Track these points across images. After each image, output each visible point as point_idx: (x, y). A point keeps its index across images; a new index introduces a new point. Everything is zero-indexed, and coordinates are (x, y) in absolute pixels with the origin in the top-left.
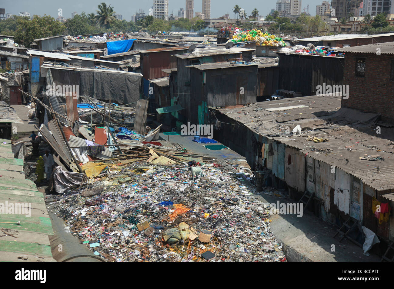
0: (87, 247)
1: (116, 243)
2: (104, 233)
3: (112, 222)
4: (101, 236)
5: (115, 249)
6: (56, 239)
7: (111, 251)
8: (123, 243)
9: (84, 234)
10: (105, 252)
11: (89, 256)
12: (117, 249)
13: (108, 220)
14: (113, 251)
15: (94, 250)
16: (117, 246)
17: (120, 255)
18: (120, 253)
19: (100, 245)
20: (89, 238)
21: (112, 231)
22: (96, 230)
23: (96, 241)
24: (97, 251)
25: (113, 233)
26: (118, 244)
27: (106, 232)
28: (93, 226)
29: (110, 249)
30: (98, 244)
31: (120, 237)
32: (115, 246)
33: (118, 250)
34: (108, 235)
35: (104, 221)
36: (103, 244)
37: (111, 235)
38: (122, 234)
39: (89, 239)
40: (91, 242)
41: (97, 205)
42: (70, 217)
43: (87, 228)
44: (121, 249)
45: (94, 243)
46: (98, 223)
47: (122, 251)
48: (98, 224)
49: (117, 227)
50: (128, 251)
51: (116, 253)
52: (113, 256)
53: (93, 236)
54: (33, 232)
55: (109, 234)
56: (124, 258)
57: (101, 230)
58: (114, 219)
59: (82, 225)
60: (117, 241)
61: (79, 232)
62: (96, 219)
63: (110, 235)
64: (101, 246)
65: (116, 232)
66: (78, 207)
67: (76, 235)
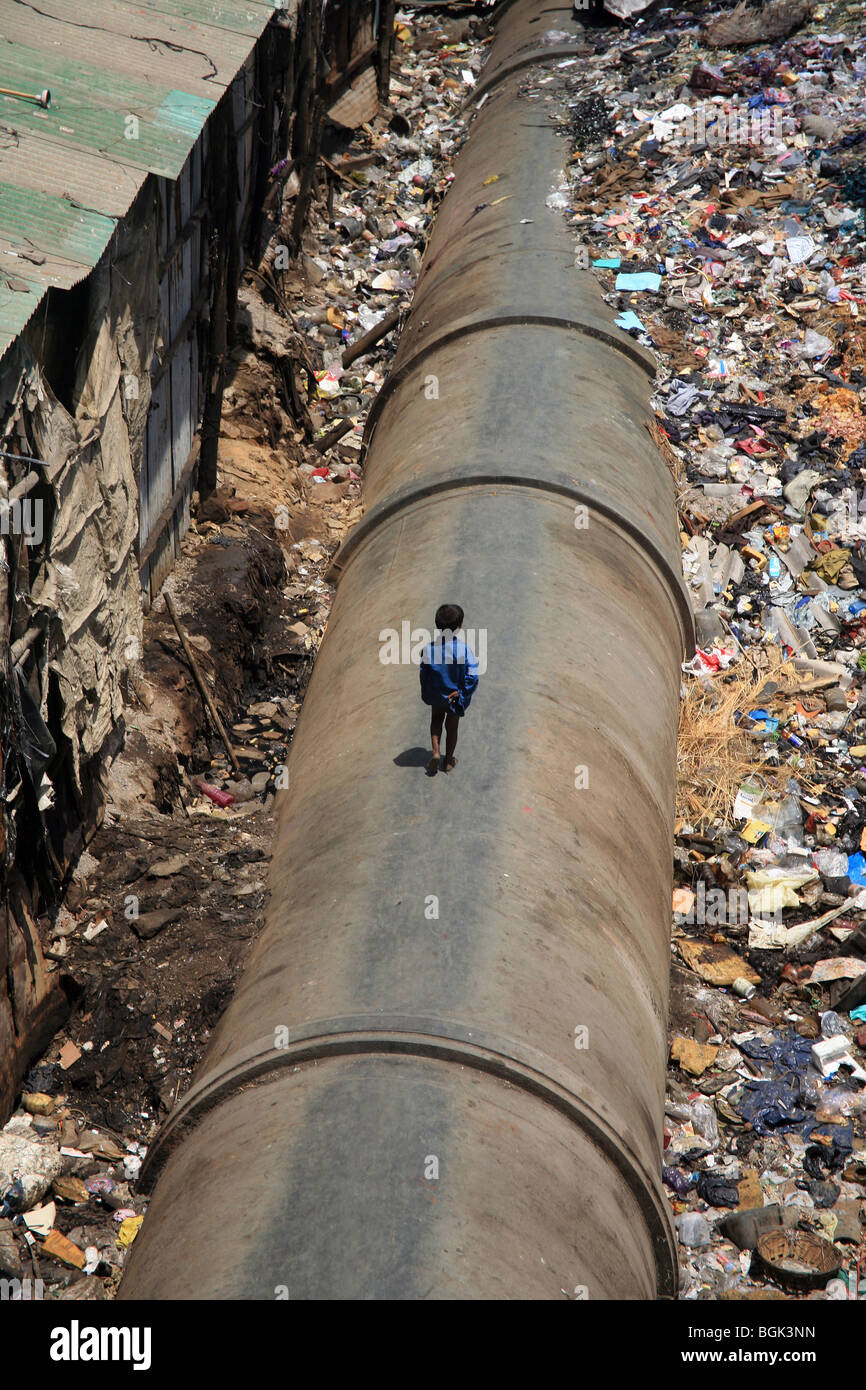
0: (598, 288)
1: (737, 287)
2: (701, 233)
3: (764, 185)
4: (684, 246)
5: (719, 315)
6: (491, 233)
7: (701, 319)
8: (768, 291)
9: (615, 227)
10: (667, 322)
11: (575, 325)
12: (729, 315)
13: (751, 174)
14: (705, 322)
15: (622, 305)
16: (735, 304)
17: (731, 347)
18: (735, 336)
19: (662, 287)
20: (629, 245)
21: (742, 227)
22: (677, 213)
23: (649, 266)
24: (637, 312)
25: (743, 239)
26: (742, 290)
27: (714, 232)
28: (672, 192)
29: (698, 313)
30: (651, 281)
31: (767, 259)
32: (726, 303)
33: (731, 319)
34: (719, 244)
35: (729, 177)
36: (675, 283)
37: (730, 246)
38: (781, 250)
39: (624, 252)
40: (630, 266)
41: (741, 94)
42: (600, 140)
43: (640, 202)
44: (747, 316)
45: (642, 271)
46: (698, 181)
47: (751, 326)
48: (697, 188)
49: (774, 214)
50: (776, 335)
51: (717, 333)
52: (698, 343)
53: (647, 240)
54: (90, 150)
55: (725, 241)
56: (744, 361)
57: (696, 220)
58: (779, 173)
59: (624, 180)
60: (745, 279)
61: (600, 214)
62: (696, 163)
63: (724, 247)
64: (662, 293)
65: (758, 235)
66: (659, 97)
67: (579, 226)
